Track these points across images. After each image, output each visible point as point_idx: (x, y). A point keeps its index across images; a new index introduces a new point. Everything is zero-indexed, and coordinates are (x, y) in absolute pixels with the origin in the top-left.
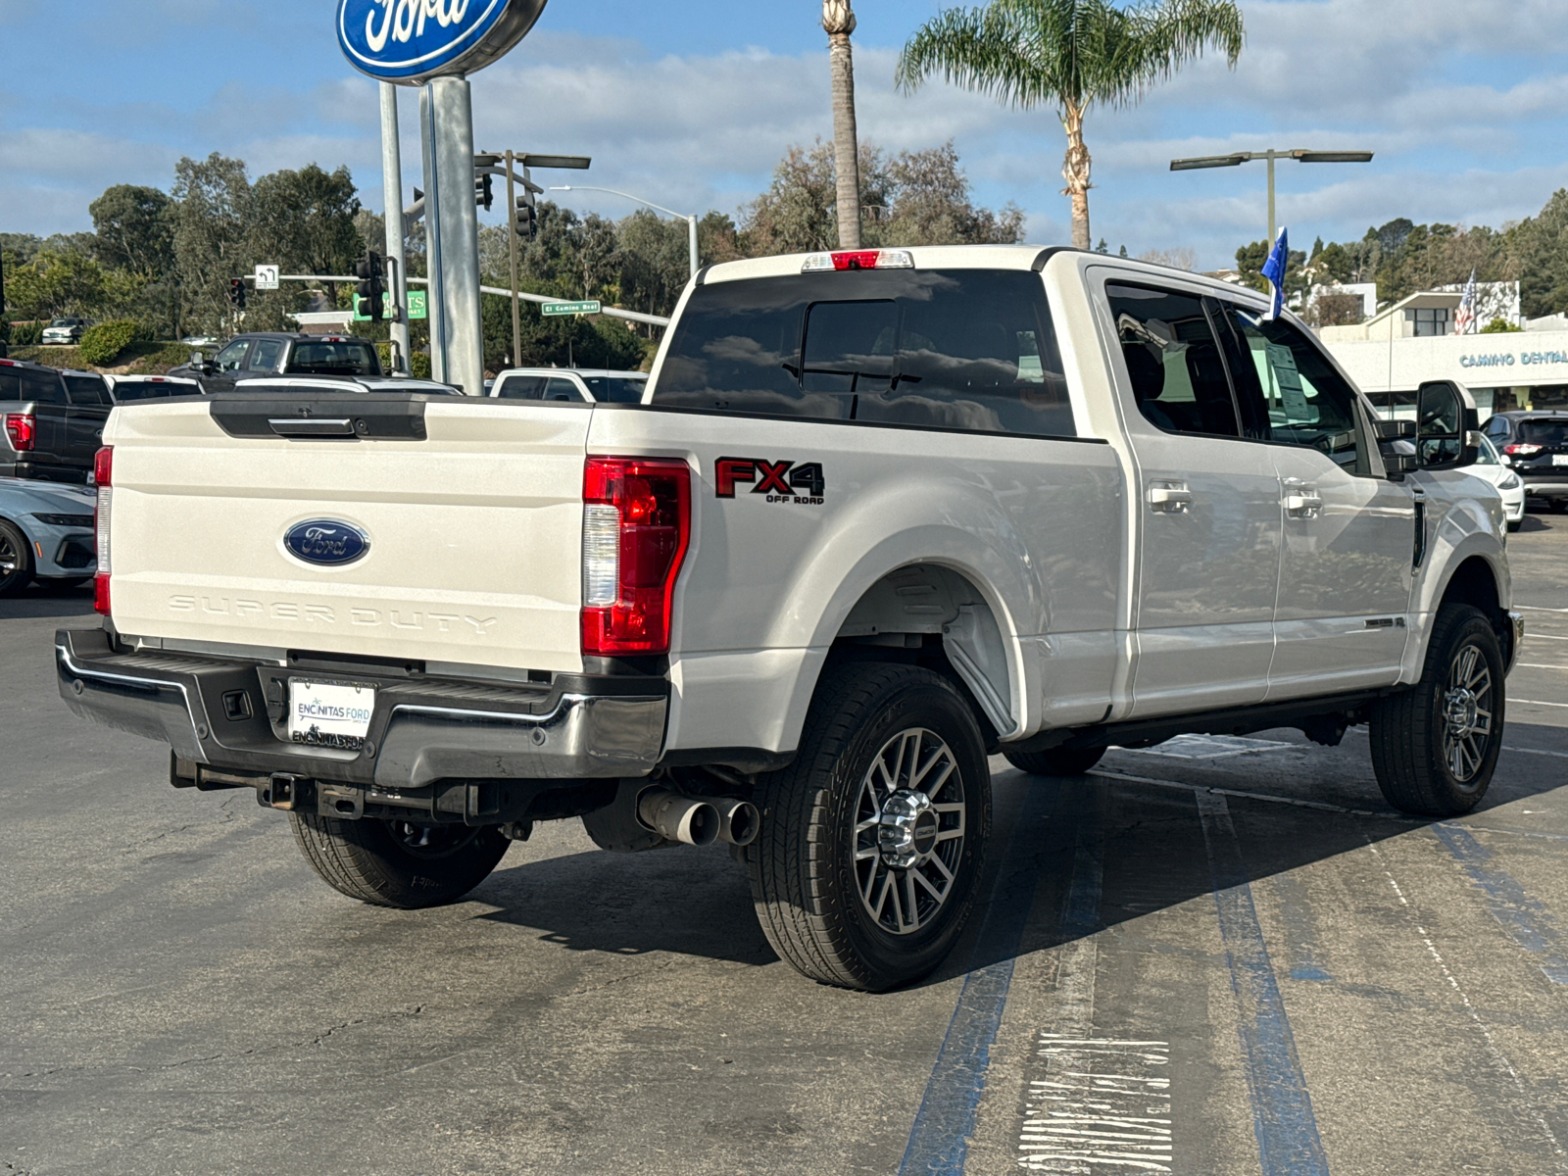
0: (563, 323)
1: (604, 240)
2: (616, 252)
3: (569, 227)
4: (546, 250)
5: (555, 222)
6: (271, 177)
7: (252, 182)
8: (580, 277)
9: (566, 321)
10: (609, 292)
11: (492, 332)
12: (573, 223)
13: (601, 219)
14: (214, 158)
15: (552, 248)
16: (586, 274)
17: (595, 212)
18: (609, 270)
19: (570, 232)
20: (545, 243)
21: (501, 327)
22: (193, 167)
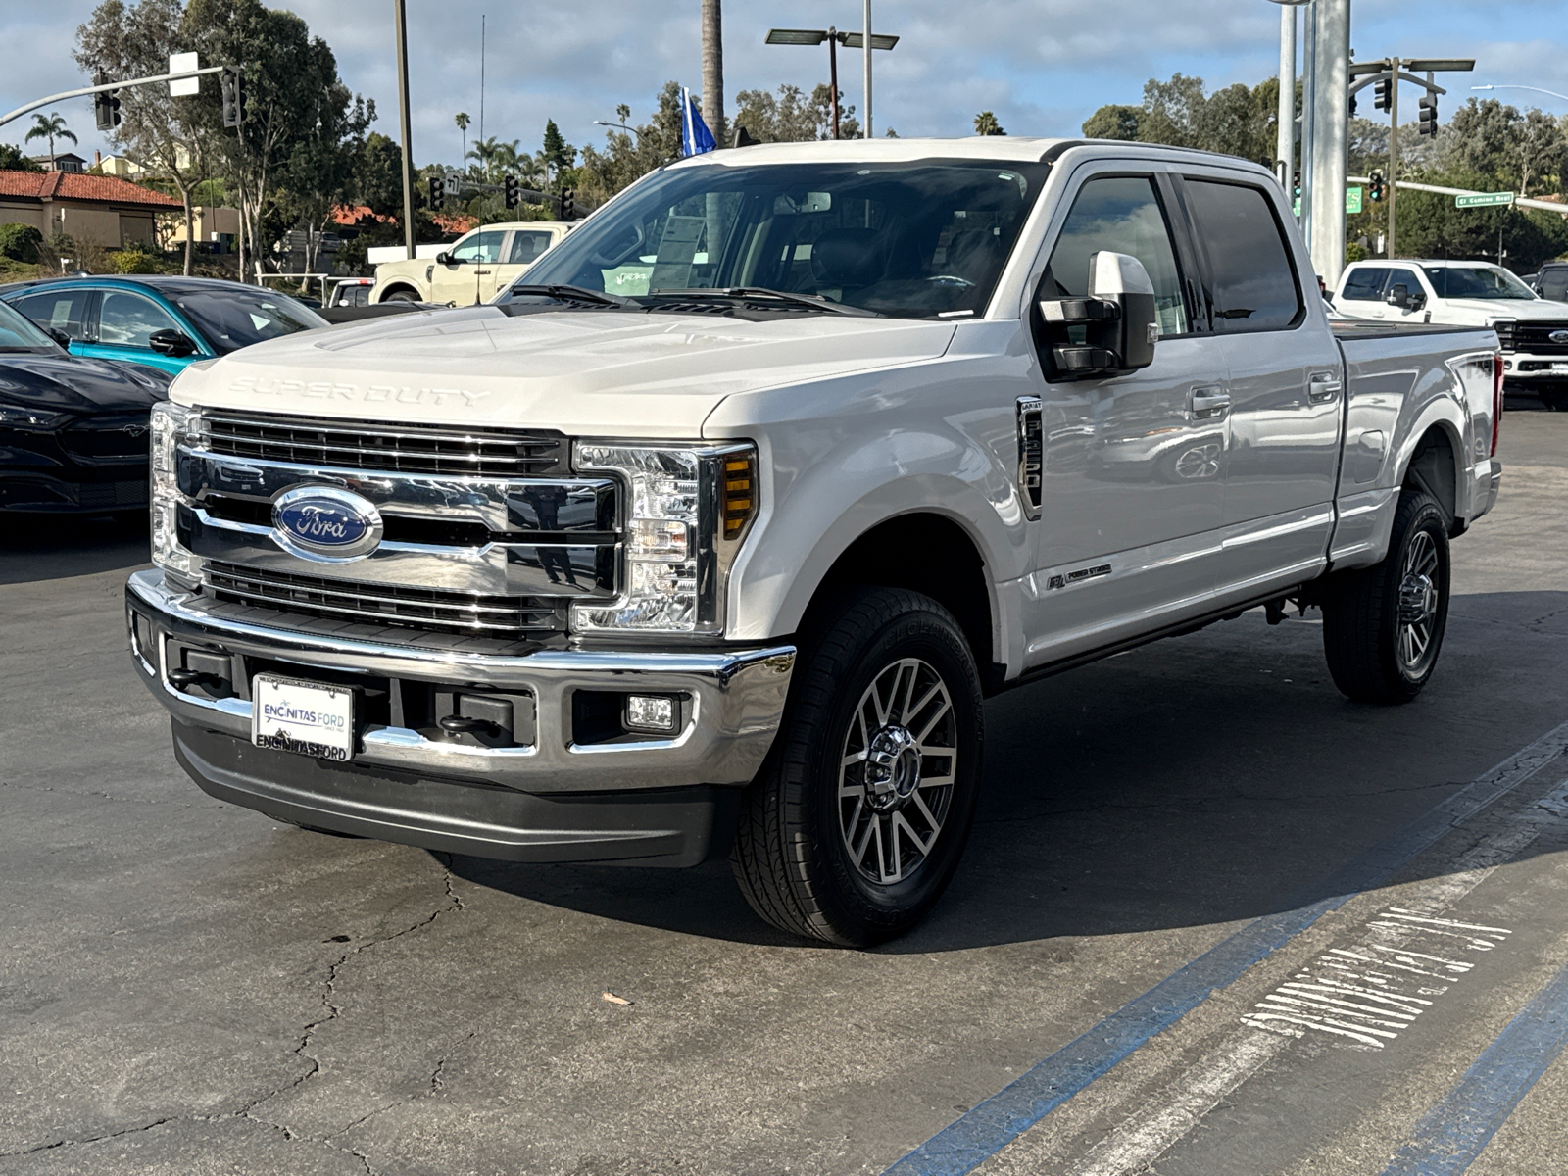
0: (1495, 213)
1: (1544, 134)
2: (1556, 144)
3: (1511, 122)
4: (1487, 145)
5: (1497, 118)
6: (1225, 92)
7: (1207, 97)
8: (1518, 168)
9: (1498, 211)
10: (1550, 183)
11: (1425, 223)
12: (1515, 119)
13: (1543, 114)
14: (1177, 78)
15: (1492, 143)
16: (1525, 167)
17: (1537, 107)
18: (1547, 161)
19: (1511, 127)
20: (1486, 138)
21: (1433, 219)
22: (1158, 87)
